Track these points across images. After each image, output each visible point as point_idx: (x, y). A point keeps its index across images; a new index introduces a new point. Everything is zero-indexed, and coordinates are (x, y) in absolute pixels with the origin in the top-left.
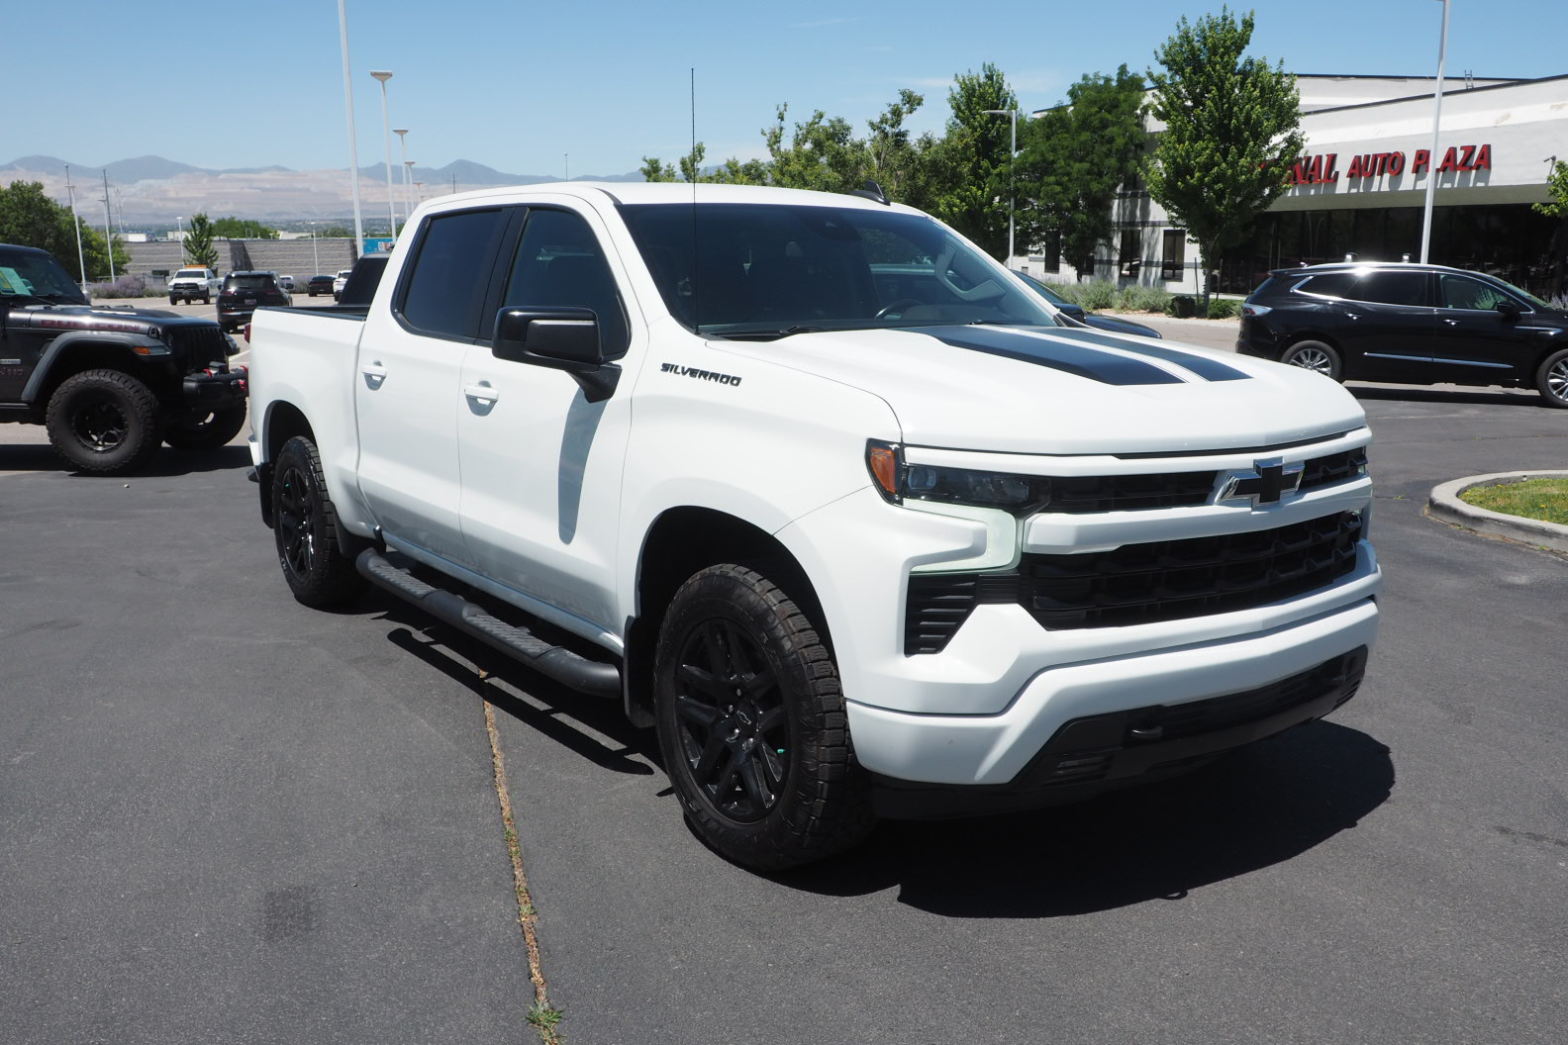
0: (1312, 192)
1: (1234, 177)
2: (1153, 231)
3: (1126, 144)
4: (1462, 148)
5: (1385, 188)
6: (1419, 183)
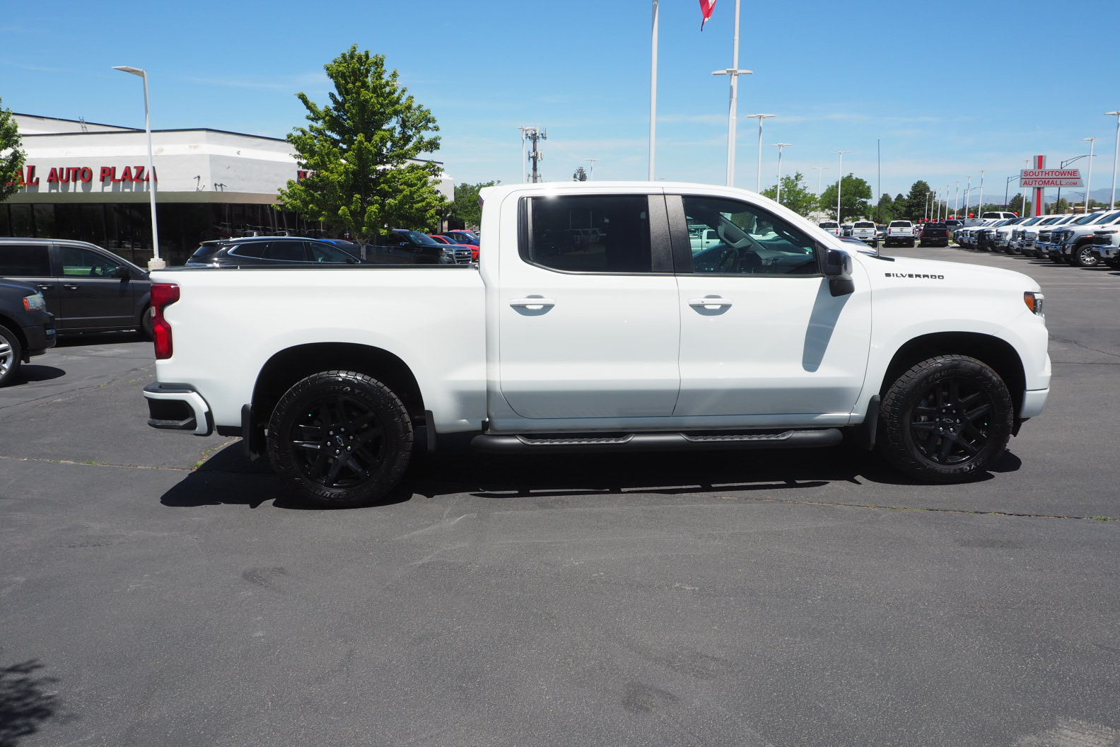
0: (18, 191)
4: (135, 167)
5: (79, 189)
6: (105, 188)
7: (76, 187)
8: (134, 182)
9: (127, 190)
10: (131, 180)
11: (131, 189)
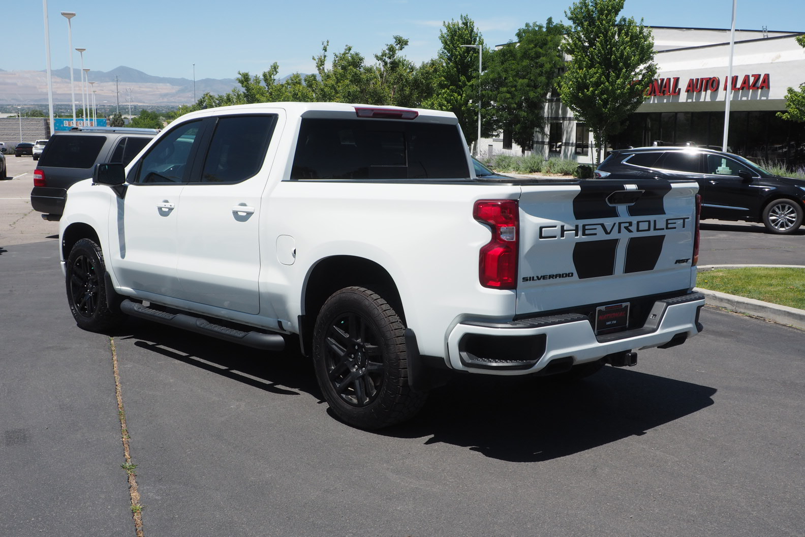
0: (665, 101)
1: (614, 91)
2: (569, 123)
3: (551, 68)
4: (753, 76)
5: (708, 99)
7: (706, 96)
8: (751, 90)
9: (744, 99)
10: (749, 88)
11: (748, 98)
